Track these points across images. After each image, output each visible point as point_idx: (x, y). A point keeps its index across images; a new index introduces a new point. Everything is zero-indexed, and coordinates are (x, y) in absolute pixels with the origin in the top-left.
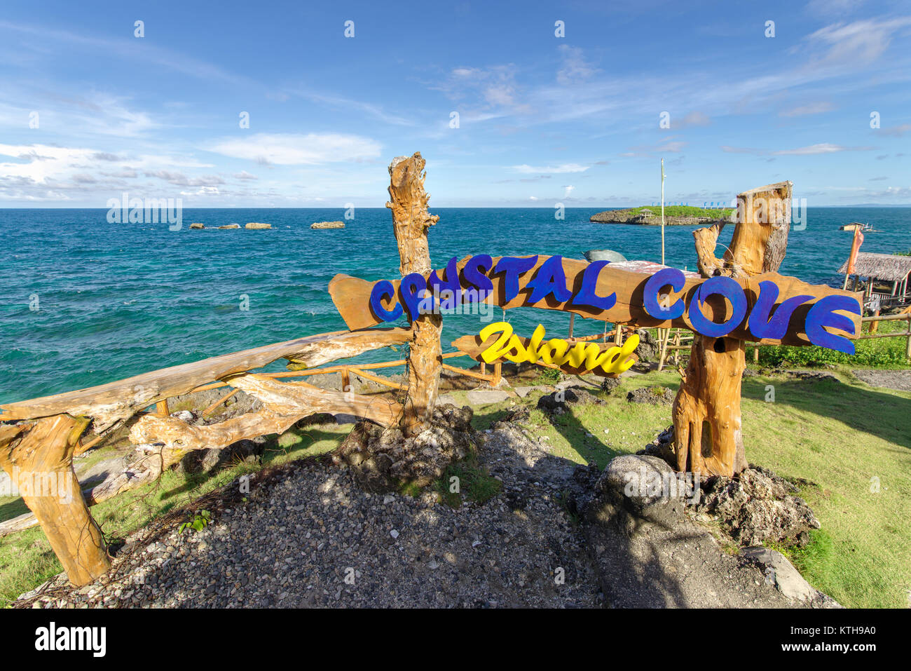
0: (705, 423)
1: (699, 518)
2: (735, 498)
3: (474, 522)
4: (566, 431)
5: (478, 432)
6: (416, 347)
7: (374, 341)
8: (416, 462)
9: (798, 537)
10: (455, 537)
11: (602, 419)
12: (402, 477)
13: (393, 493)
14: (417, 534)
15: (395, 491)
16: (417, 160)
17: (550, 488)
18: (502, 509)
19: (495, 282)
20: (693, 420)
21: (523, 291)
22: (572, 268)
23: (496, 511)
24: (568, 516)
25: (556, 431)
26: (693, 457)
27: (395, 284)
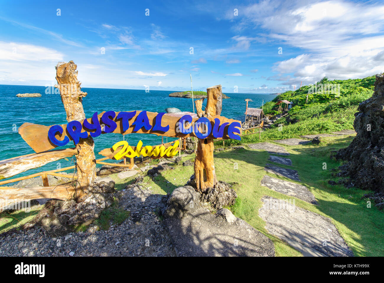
0: (204, 170)
1: (204, 204)
2: (214, 194)
3: (117, 233)
4: (159, 183)
5: (119, 191)
6: (79, 157)
7: (53, 157)
8: (84, 214)
9: (232, 202)
10: (106, 244)
11: (173, 175)
12: (76, 224)
13: (71, 233)
14: (85, 249)
15: (72, 232)
16: (71, 65)
17: (152, 208)
18: (130, 223)
19: (118, 123)
20: (200, 169)
21: (131, 126)
22: (151, 116)
23: (127, 225)
24: (159, 218)
25: (155, 184)
26: (201, 183)
27: (64, 126)
